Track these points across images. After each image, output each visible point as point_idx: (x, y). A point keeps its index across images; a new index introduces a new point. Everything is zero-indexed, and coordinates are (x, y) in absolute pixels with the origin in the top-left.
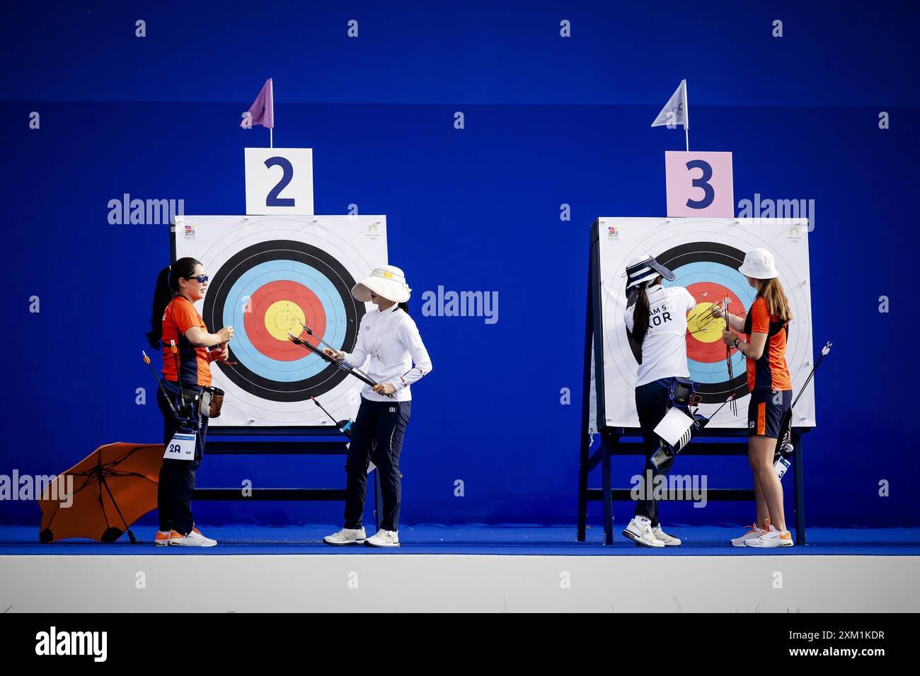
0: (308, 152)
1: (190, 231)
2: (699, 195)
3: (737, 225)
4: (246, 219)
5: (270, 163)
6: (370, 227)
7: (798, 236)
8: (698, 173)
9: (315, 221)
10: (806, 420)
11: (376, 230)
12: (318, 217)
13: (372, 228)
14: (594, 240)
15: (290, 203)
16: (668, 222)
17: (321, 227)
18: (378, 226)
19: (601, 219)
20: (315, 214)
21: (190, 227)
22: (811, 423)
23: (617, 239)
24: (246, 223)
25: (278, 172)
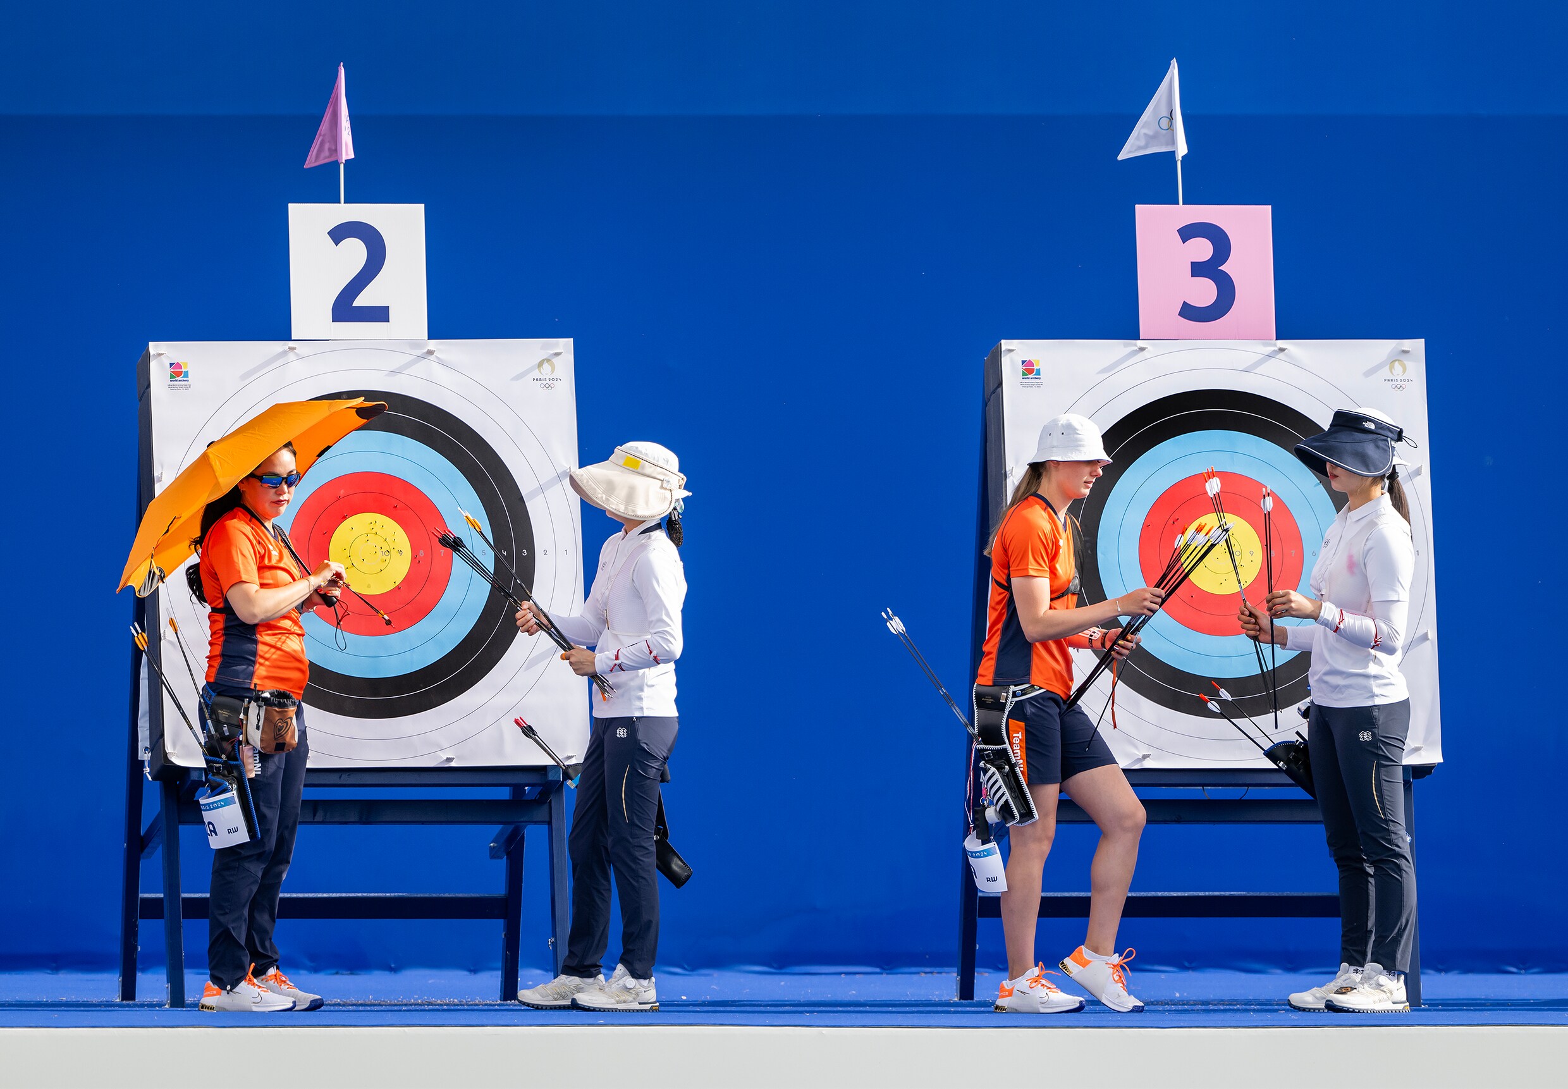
0: (417, 211)
1: (179, 374)
2: (1205, 292)
3: (1281, 355)
4: (292, 349)
5: (339, 234)
6: (541, 364)
7: (1405, 377)
8: (1203, 250)
9: (430, 352)
10: (1422, 752)
11: (553, 370)
12: (433, 344)
13: (546, 366)
14: (992, 387)
15: (380, 314)
16: (1142, 349)
17: (441, 362)
18: (555, 360)
19: (1005, 344)
20: (430, 338)
21: (179, 366)
22: (1433, 756)
23: (1039, 385)
24: (291, 356)
25: (355, 252)
